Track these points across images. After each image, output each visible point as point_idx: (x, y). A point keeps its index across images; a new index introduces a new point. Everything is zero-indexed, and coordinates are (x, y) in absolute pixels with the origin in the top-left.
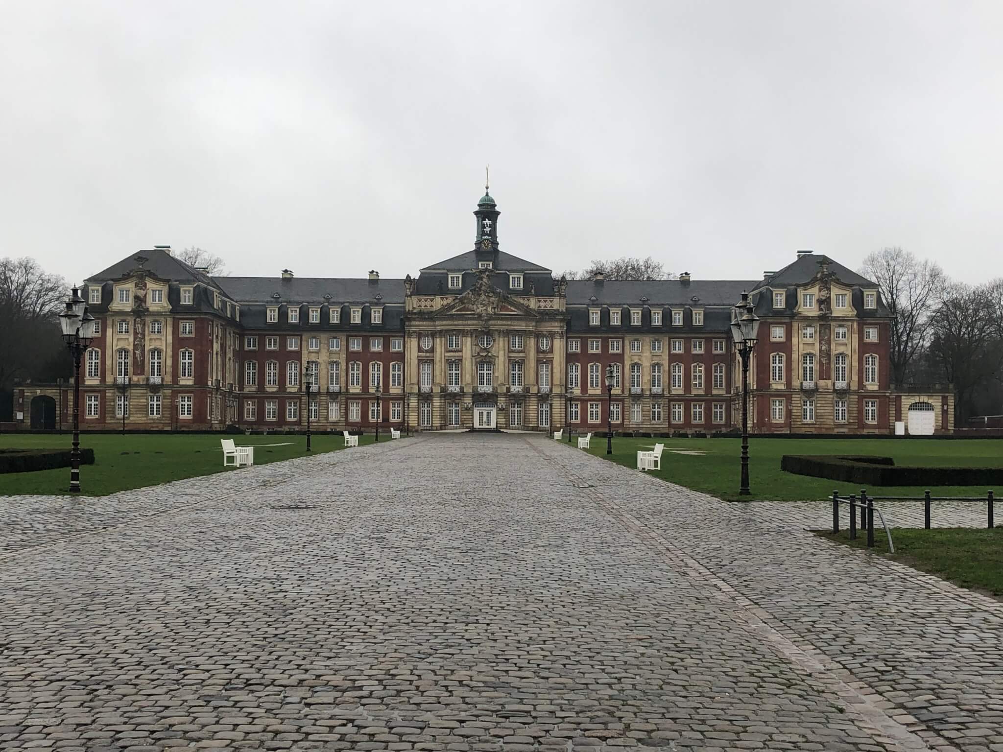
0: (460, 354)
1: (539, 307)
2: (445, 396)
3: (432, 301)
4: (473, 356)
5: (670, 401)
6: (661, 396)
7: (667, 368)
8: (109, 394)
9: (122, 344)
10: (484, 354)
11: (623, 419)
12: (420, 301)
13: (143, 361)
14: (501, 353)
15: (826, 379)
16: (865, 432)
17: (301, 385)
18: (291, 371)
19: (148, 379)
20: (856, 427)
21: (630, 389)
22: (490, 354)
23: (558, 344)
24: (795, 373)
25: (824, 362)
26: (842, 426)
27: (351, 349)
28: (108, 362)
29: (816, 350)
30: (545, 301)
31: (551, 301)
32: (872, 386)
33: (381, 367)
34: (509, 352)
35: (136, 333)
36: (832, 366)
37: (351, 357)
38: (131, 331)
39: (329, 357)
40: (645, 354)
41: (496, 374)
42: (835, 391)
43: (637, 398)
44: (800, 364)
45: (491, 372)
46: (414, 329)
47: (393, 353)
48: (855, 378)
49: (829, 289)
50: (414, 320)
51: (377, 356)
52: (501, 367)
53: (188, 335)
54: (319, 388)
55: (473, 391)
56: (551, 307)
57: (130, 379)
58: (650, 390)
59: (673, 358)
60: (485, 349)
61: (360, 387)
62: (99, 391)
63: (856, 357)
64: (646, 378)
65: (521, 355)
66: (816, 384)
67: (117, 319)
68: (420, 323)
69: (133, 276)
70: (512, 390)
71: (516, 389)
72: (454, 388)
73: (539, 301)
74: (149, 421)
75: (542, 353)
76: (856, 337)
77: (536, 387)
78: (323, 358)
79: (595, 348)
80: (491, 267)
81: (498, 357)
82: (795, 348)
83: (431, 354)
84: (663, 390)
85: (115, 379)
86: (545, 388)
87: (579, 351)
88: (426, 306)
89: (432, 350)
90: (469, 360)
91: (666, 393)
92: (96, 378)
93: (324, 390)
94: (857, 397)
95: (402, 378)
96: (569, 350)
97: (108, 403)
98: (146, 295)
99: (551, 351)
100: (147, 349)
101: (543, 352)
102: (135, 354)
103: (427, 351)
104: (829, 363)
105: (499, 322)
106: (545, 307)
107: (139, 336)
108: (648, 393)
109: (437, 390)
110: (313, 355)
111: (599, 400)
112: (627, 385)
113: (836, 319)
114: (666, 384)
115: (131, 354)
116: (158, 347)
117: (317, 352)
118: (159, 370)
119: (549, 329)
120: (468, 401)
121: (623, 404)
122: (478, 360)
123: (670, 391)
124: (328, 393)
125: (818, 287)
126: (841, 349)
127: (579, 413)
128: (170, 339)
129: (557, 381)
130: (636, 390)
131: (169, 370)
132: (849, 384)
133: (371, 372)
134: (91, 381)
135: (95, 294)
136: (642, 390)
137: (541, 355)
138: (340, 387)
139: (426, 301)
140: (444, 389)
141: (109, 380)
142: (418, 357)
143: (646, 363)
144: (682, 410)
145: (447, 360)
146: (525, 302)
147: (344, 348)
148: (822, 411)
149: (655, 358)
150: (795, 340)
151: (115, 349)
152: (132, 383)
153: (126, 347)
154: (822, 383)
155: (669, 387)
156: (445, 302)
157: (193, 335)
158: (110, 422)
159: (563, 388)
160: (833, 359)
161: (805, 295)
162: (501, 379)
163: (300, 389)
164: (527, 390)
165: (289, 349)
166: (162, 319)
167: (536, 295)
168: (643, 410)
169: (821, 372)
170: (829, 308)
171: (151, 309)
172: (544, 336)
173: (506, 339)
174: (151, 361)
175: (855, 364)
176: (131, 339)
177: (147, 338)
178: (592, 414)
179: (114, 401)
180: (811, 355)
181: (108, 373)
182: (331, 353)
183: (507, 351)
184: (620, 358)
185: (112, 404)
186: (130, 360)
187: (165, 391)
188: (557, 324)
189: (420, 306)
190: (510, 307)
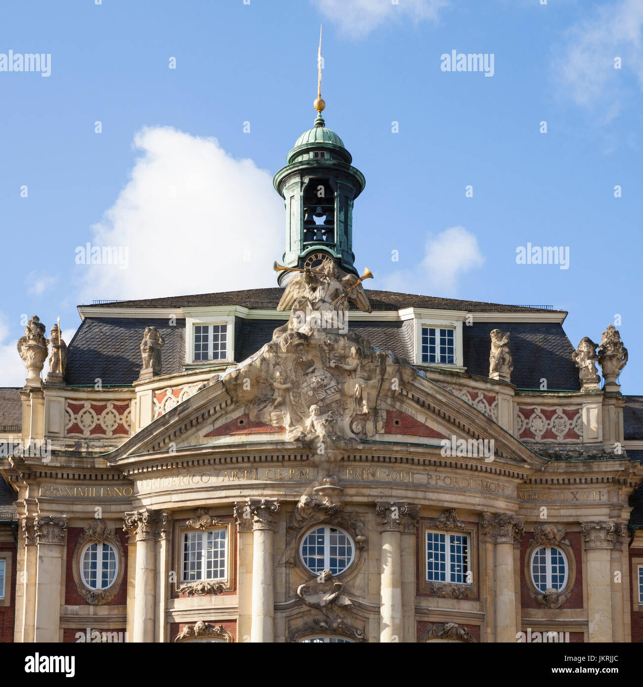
1: (527, 433)
3: (120, 410)
4: (276, 608)
14: (390, 592)
23: (604, 570)
30: (547, 416)
31: (570, 416)
34: (419, 593)
50: (54, 476)
56: (571, 434)
65: (467, 607)
68: (75, 491)
73: (527, 416)
75: (539, 605)
81: (378, 610)
83: (116, 612)
88: (99, 430)
89: (119, 594)
96: (639, 603)
99: (576, 600)
101: (547, 602)
103: (98, 597)
105: (382, 474)
106: (549, 434)
119: (567, 514)
122: (298, 621)
137: (539, 616)
139: (100, 410)
142: (63, 619)
145: (177, 628)
146: (480, 407)
156: (171, 403)
167: (518, 387)
172: (547, 540)
173: (410, 541)
183: (412, 589)
188: (596, 495)
189: (76, 429)
190: (421, 418)
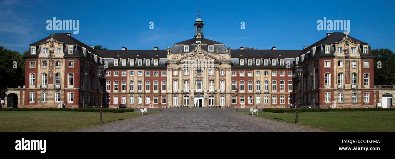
0: (189, 77)
1: (220, 58)
2: (183, 94)
3: (177, 56)
4: (194, 78)
5: (272, 95)
6: (268, 93)
7: (270, 83)
8: (39, 92)
9: (44, 71)
10: (199, 77)
11: (253, 102)
12: (173, 56)
13: (53, 78)
14: (206, 76)
15: (348, 84)
16: (364, 107)
17: (127, 90)
18: (123, 84)
19: (55, 86)
20: (361, 104)
21: (256, 91)
22: (201, 77)
23: (228, 73)
24: (335, 81)
25: (347, 76)
26: (355, 104)
27: (146, 76)
28: (38, 79)
29: (343, 71)
30: (223, 56)
31: (225, 56)
32: (367, 87)
33: (158, 82)
35: (50, 66)
36: (351, 78)
37: (146, 79)
38: (48, 65)
39: (138, 79)
40: (262, 77)
41: (204, 85)
42: (352, 89)
43: (258, 94)
44: (337, 77)
45: (201, 84)
46: (171, 67)
47: (162, 77)
48: (360, 83)
49: (348, 45)
50: (171, 63)
51: (156, 78)
52: (205, 82)
53: (71, 67)
54: (134, 91)
55: (194, 92)
56: (225, 58)
57: (47, 86)
58: (264, 91)
59: (273, 78)
60: (199, 75)
61: (150, 90)
62: (35, 91)
63: (360, 74)
64: (262, 86)
65: (213, 77)
66: (344, 86)
67: (42, 60)
68: (173, 65)
69: (49, 42)
70: (210, 91)
71: (212, 91)
72: (186, 91)
73: (220, 56)
74: (55, 104)
76: (360, 66)
77: (219, 90)
78: (135, 79)
79: (242, 74)
80: (201, 43)
81: (204, 78)
82: (335, 70)
84: (269, 91)
85: (41, 86)
86: (223, 91)
87: (236, 76)
88: (175, 58)
89: (178, 76)
90: (192, 79)
91: (270, 92)
92: (34, 85)
93: (136, 92)
94: (361, 91)
95: (166, 87)
96: (232, 76)
97: (38, 96)
98: (54, 50)
99: (225, 76)
100: (54, 72)
101: (222, 76)
102: (49, 75)
103: (176, 76)
104: (349, 77)
106: (223, 58)
107: (51, 67)
108: (263, 92)
109: (180, 91)
110: (132, 78)
111: (244, 95)
112: (255, 89)
113: (352, 58)
114: (270, 88)
115: (48, 75)
116: (59, 72)
117: (133, 77)
118: (59, 82)
119: (224, 67)
120: (192, 95)
121: (254, 96)
122: (196, 79)
123: (271, 91)
124: (138, 93)
125: (344, 44)
126: (354, 71)
127: (236, 100)
128: (64, 68)
129: (227, 88)
130: (258, 91)
131: (63, 82)
132: (357, 86)
133: (154, 85)
134: (32, 87)
135: (33, 50)
136: (261, 91)
137: (221, 77)
138: (142, 91)
139: (175, 56)
140: (182, 91)
141: (39, 86)
142: (172, 78)
143: (262, 81)
144: (276, 99)
145: (184, 79)
146: (215, 56)
147: (143, 75)
148: (347, 98)
149: (266, 78)
150: (335, 67)
151: (41, 73)
152: (48, 87)
153: (46, 72)
154: (346, 86)
155: (271, 90)
156: (183, 56)
157: (73, 67)
158: (39, 104)
159: (230, 90)
160: (351, 75)
161: (338, 48)
162: (205, 87)
163: (127, 92)
164: (216, 91)
165: (123, 76)
166: (60, 60)
167: (219, 54)
168: (261, 99)
169: (346, 81)
170: (349, 53)
171: (56, 56)
172: (222, 70)
173: (207, 71)
174: (56, 78)
175: (360, 77)
176: (48, 69)
177: (54, 68)
178: (241, 101)
179: (41, 95)
180: (341, 74)
181: (38, 83)
182: (138, 77)
183: (207, 76)
184: (252, 78)
185: (40, 96)
186: (47, 78)
187: (62, 91)
188: (227, 65)
189: (173, 58)
190: (209, 58)
